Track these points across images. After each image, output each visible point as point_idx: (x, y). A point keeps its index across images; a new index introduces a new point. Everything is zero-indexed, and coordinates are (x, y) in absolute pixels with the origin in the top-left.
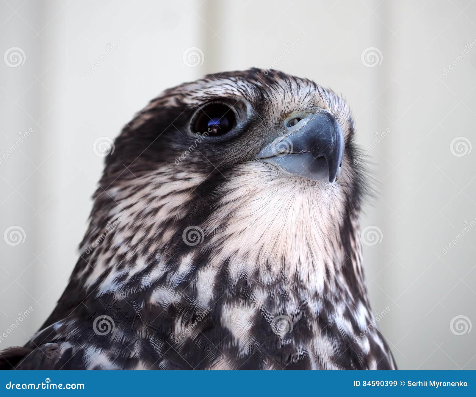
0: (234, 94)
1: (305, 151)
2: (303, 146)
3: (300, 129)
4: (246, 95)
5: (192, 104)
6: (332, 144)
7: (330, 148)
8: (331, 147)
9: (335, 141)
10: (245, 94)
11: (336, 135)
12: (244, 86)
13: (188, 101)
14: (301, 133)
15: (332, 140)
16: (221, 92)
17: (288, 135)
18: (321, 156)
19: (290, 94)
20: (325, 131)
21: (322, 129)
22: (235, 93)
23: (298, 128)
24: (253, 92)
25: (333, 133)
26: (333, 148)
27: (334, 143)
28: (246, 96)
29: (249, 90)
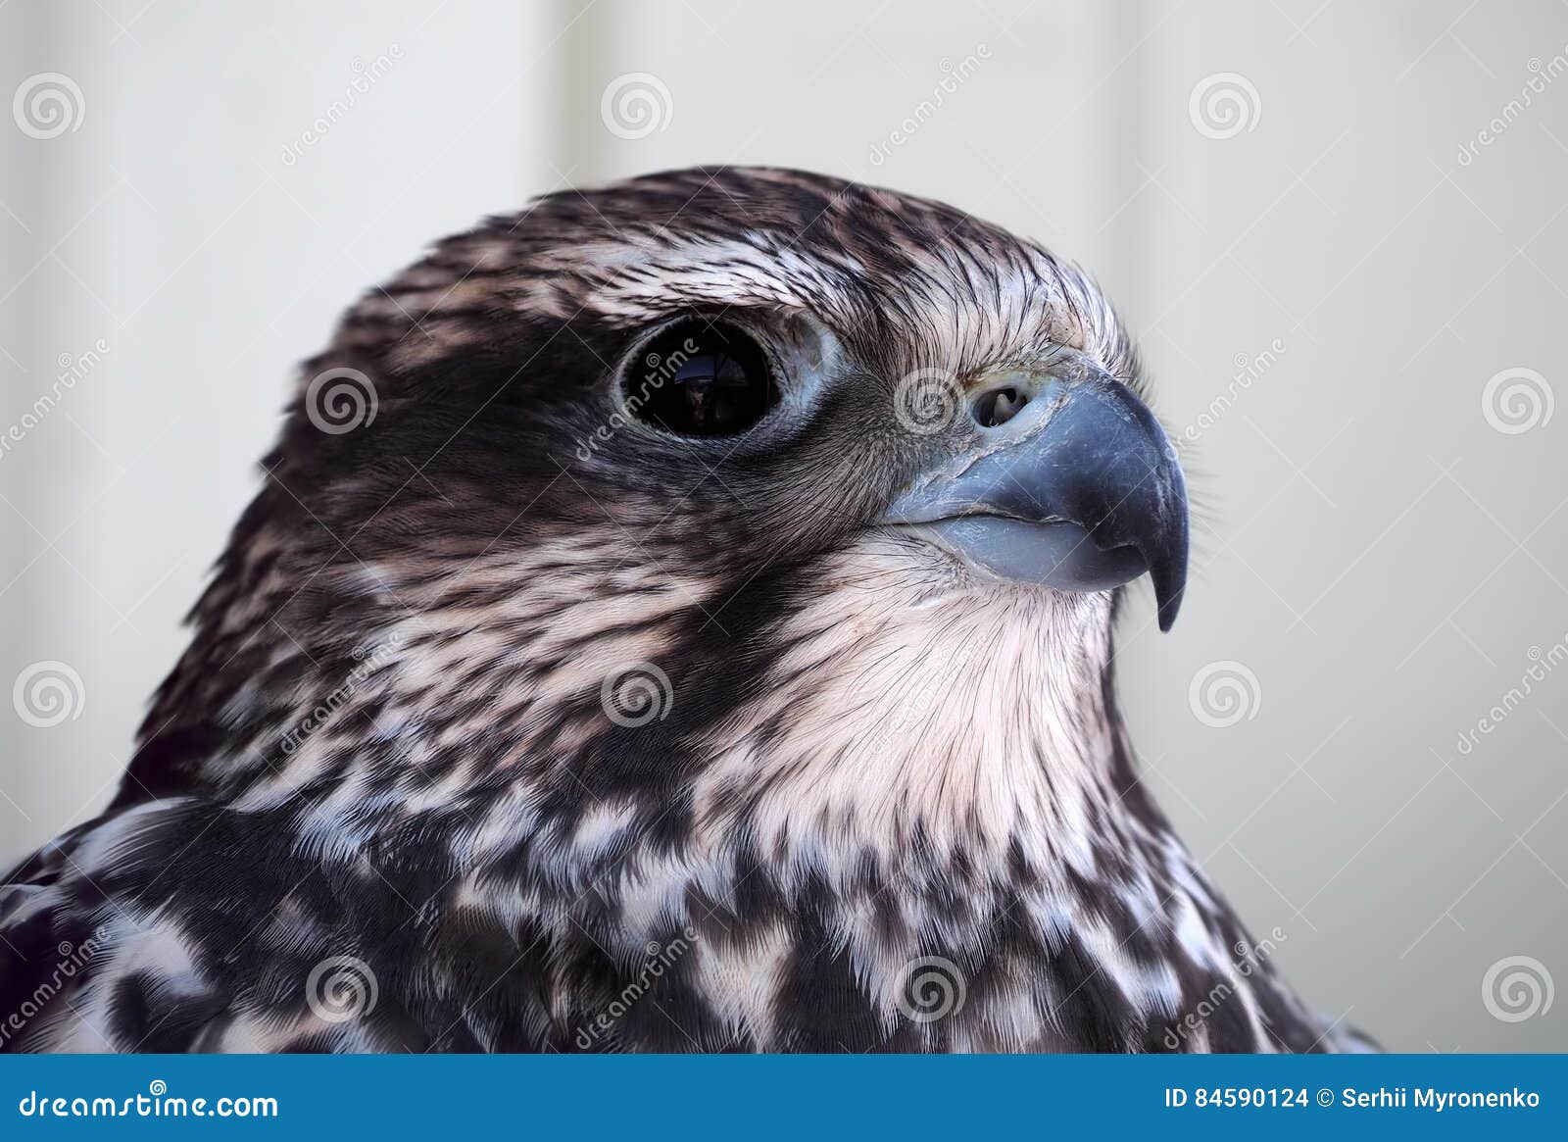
0: (778, 301)
1: (1061, 519)
2: (1051, 499)
3: (1030, 439)
4: (821, 306)
5: (622, 316)
6: (1162, 507)
7: (1154, 521)
8: (1159, 517)
9: (1170, 497)
10: (816, 303)
11: (1171, 477)
12: (810, 277)
13: (604, 302)
14: (1035, 453)
15: (1160, 493)
16: (730, 291)
17: (988, 453)
18: (1126, 544)
19: (970, 305)
20: (1127, 460)
21: (1115, 448)
22: (783, 298)
23: (1020, 433)
24: (846, 301)
25: (1158, 469)
26: (1166, 521)
27: (1167, 505)
28: (819, 311)
29: (828, 290)
